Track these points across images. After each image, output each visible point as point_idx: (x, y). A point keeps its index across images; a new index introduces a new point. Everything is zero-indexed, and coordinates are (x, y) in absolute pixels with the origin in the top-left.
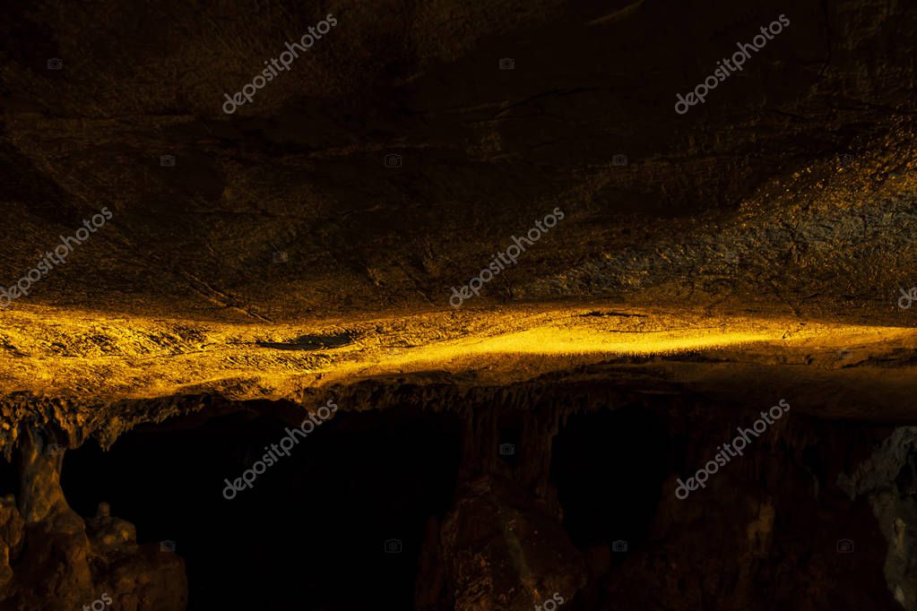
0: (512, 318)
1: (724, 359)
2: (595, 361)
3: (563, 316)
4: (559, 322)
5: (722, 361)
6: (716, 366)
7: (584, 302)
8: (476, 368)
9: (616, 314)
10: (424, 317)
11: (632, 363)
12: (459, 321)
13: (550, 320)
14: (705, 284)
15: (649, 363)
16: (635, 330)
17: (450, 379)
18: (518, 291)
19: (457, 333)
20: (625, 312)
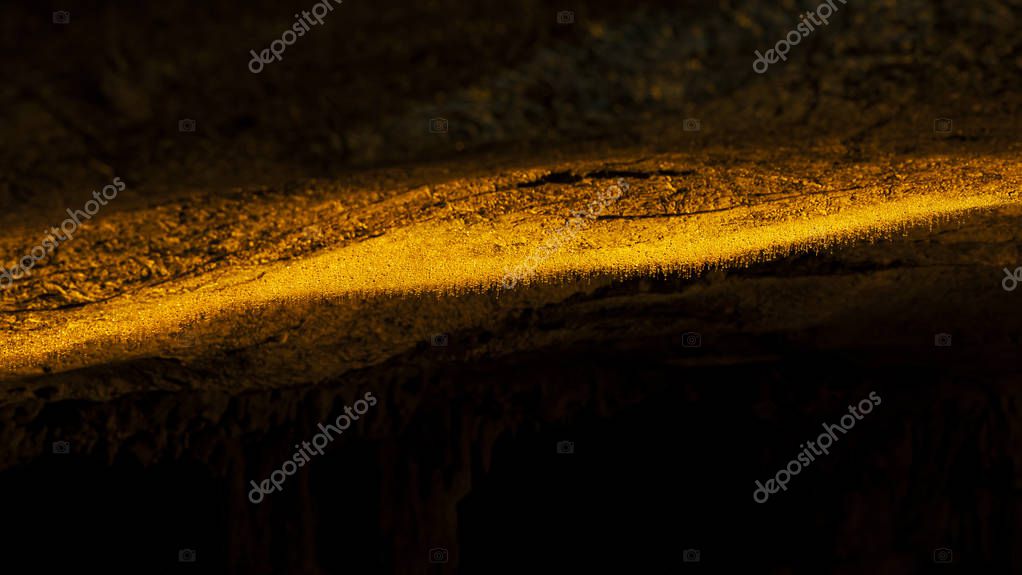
0: (341, 209)
1: (886, 261)
2: (556, 298)
3: (475, 189)
4: (466, 208)
5: (882, 267)
6: (865, 281)
7: (535, 151)
8: (246, 341)
9: (613, 175)
10: (107, 226)
11: (652, 291)
12: (201, 229)
13: (441, 204)
14: (849, 82)
15: (696, 289)
16: (663, 210)
17: (177, 376)
18: (365, 141)
19: (197, 260)
20: (638, 167)
